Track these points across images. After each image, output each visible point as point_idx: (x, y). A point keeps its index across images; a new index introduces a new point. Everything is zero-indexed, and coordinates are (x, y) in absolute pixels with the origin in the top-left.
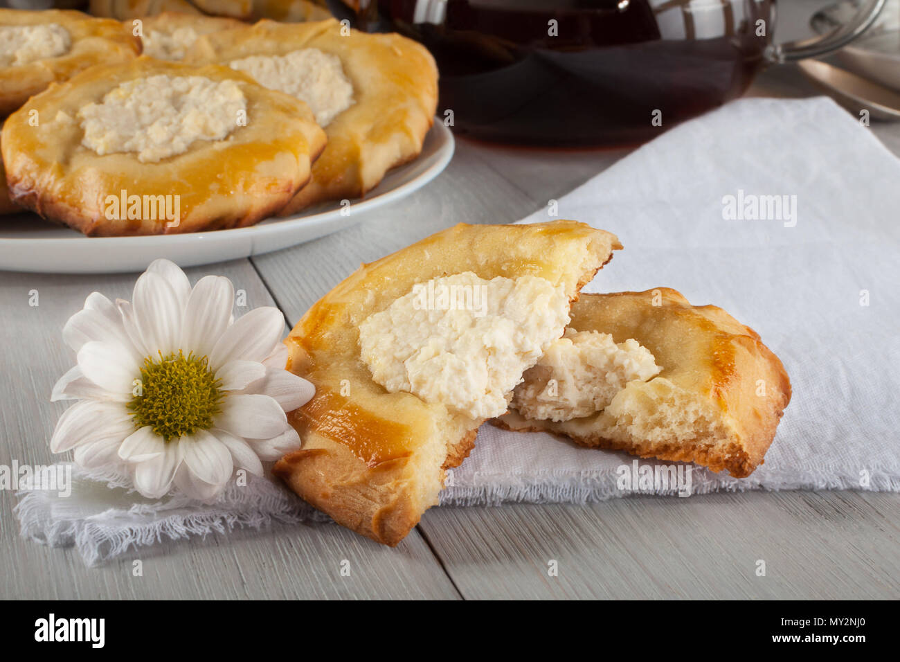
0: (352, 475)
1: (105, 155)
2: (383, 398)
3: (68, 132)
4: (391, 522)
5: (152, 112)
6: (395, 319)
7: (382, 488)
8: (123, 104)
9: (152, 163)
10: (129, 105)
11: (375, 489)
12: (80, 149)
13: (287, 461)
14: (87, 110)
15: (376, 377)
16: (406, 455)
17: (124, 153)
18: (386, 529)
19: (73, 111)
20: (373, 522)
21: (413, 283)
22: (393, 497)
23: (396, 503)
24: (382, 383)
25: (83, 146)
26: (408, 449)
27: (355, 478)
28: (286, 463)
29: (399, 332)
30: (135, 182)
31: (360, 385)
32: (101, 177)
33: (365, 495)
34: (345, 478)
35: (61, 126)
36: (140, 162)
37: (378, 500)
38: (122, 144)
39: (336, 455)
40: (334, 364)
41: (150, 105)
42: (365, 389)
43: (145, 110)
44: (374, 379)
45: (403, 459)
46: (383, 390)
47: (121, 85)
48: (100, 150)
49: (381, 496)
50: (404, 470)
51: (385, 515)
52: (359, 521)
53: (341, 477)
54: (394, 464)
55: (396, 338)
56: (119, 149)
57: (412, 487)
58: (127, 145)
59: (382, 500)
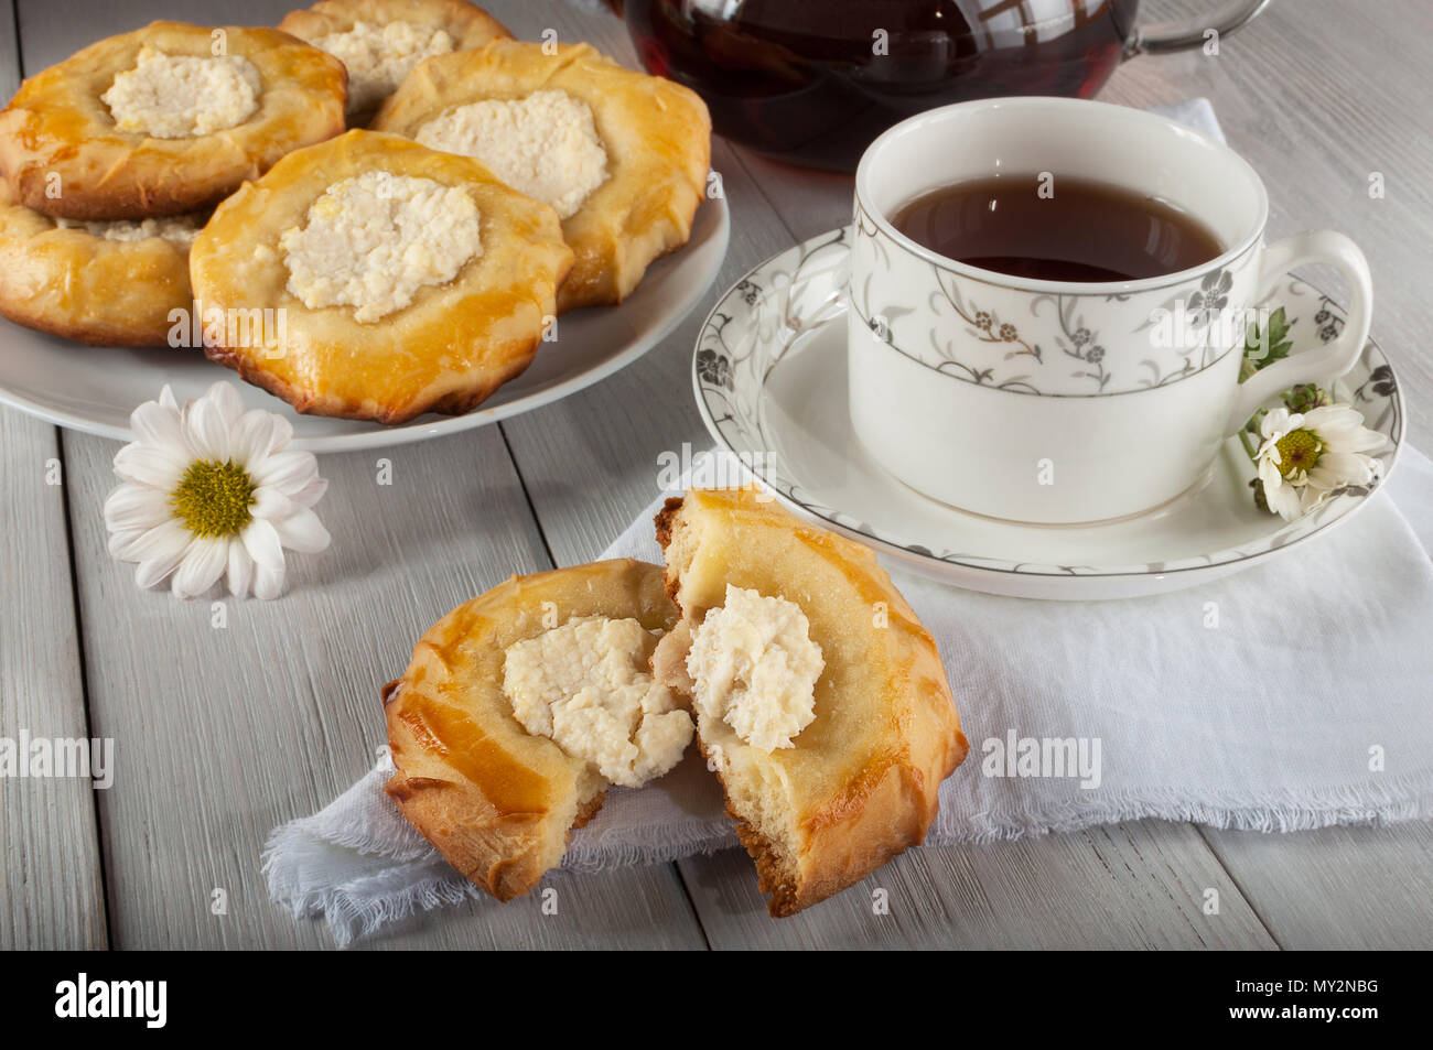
0: (479, 818)
1: (315, 310)
2: (524, 740)
3: (270, 274)
4: (509, 877)
5: (367, 236)
6: (548, 652)
7: (508, 841)
8: (332, 226)
9: (371, 324)
10: (339, 228)
11: (500, 839)
12: (285, 298)
13: (410, 785)
14: (291, 239)
15: (518, 714)
16: (541, 811)
17: (336, 307)
18: (502, 883)
19: (274, 241)
20: (490, 872)
21: (570, 615)
22: (517, 853)
23: (520, 858)
24: (523, 722)
25: (289, 293)
26: (544, 805)
27: (481, 822)
28: (408, 787)
29: (549, 670)
30: (353, 355)
31: (501, 720)
32: (312, 346)
33: (488, 843)
34: (472, 819)
35: (261, 266)
36: (356, 322)
37: (501, 851)
38: (334, 294)
39: (465, 793)
40: (475, 688)
41: (364, 226)
42: (505, 726)
43: (358, 233)
44: (514, 715)
45: (536, 816)
46: (522, 730)
47: (328, 190)
48: (309, 304)
49: (505, 848)
50: (537, 826)
51: (506, 867)
52: (475, 867)
53: (466, 818)
54: (527, 819)
55: (545, 674)
56: (331, 302)
57: (540, 846)
58: (341, 298)
59: (505, 852)
